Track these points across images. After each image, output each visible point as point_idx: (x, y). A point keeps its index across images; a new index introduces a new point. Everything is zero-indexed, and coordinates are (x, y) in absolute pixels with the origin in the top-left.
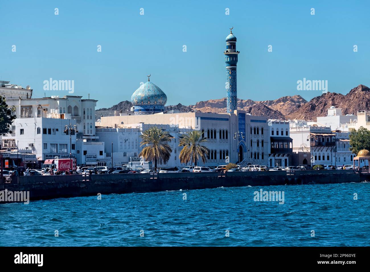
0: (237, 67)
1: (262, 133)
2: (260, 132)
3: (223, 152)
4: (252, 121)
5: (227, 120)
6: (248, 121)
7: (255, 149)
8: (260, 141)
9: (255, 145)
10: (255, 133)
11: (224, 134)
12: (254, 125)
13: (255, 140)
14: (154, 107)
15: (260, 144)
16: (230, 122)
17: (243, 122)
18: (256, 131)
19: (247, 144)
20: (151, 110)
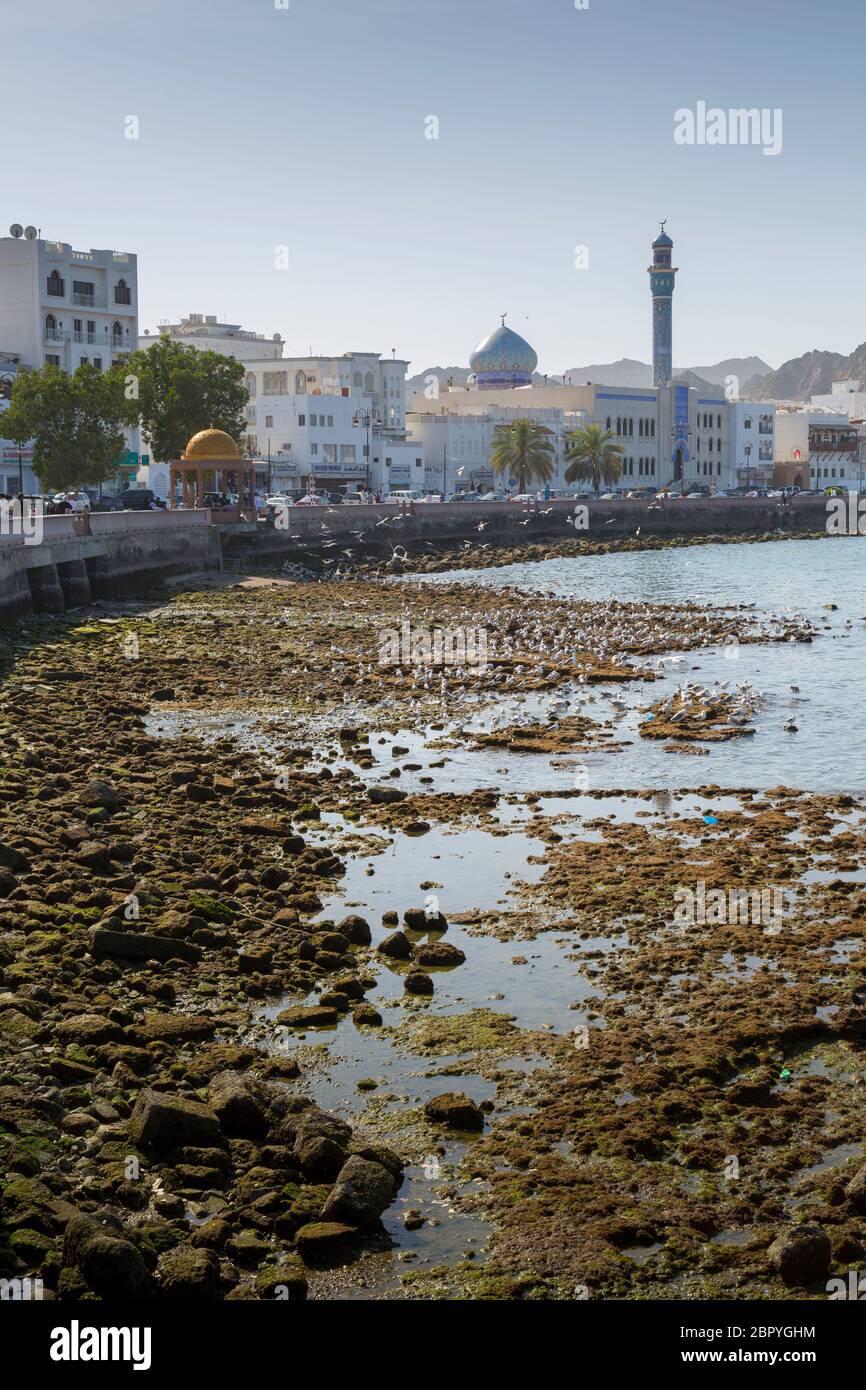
0: (673, 298)
1: (719, 426)
2: (715, 423)
3: (644, 461)
4: (701, 402)
5: (654, 399)
6: (692, 403)
7: (704, 456)
8: (715, 440)
9: (705, 447)
10: (705, 425)
11: (648, 428)
12: (703, 409)
13: (705, 439)
14: (515, 375)
15: (715, 447)
16: (659, 404)
17: (683, 404)
18: (708, 421)
19: (691, 446)
20: (508, 381)
